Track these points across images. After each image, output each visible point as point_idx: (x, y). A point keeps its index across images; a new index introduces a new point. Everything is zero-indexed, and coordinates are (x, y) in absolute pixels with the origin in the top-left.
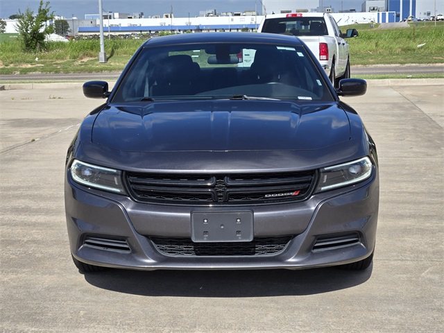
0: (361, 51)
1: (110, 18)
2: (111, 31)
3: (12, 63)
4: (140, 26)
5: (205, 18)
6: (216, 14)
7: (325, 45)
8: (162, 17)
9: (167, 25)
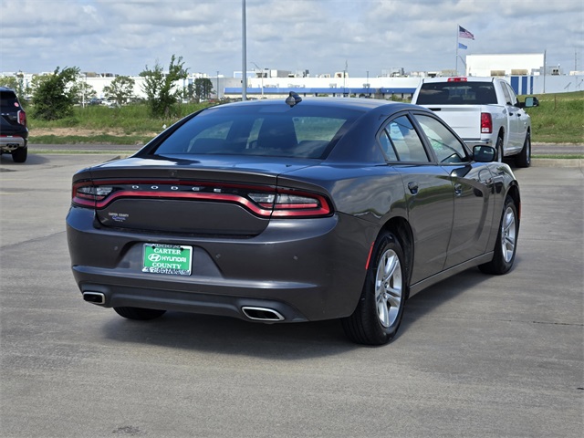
0: (574, 125)
1: (266, 76)
2: (265, 93)
3: (135, 131)
4: (304, 88)
5: (389, 79)
6: (403, 74)
7: (488, 115)
8: (332, 76)
9: (338, 87)
